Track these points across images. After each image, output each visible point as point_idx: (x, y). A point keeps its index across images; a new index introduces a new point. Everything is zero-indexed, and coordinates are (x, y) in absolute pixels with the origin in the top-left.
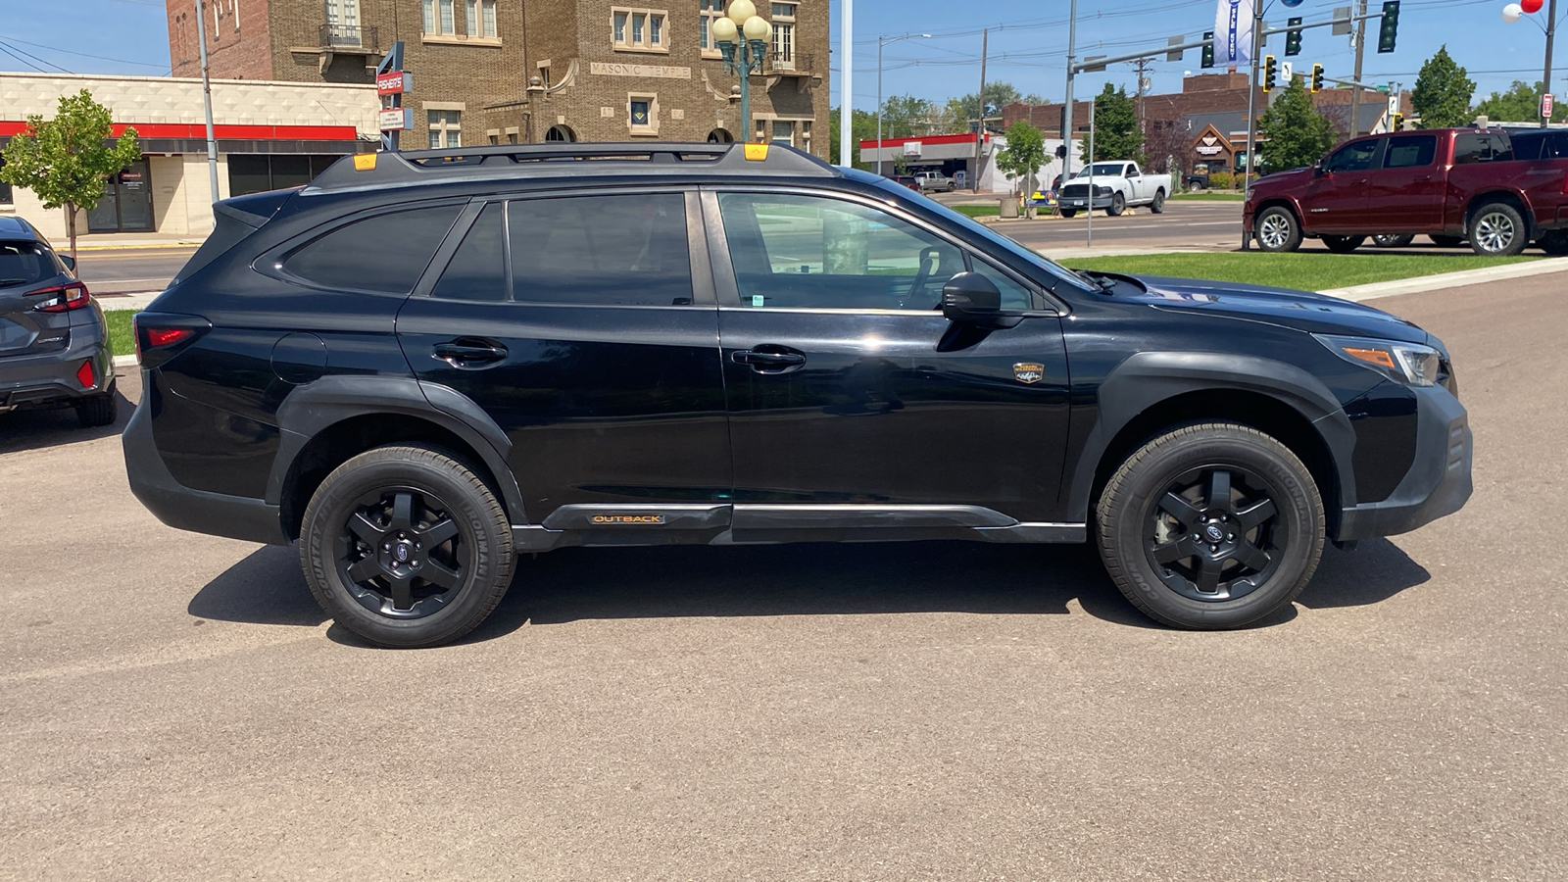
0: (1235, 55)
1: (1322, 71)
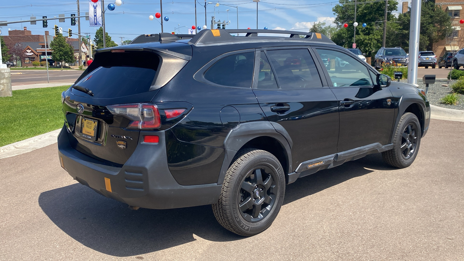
0: (97, 23)
1: (71, 31)
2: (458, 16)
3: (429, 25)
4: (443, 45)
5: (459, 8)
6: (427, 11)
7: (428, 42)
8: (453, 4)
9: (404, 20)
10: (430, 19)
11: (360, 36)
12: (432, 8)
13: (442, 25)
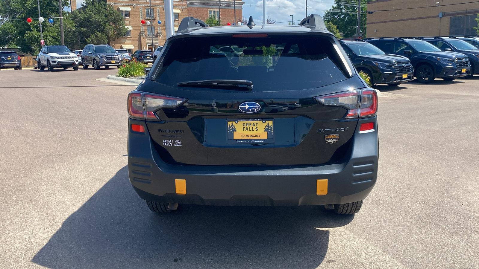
2: (128, 16)
3: (105, 23)
4: (120, 44)
5: (129, 9)
6: (102, 10)
7: (107, 40)
8: (123, 5)
9: (80, 17)
10: (105, 17)
11: (34, 33)
12: (105, 7)
13: (117, 24)
